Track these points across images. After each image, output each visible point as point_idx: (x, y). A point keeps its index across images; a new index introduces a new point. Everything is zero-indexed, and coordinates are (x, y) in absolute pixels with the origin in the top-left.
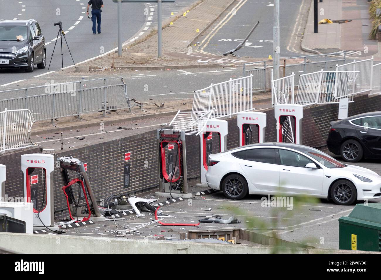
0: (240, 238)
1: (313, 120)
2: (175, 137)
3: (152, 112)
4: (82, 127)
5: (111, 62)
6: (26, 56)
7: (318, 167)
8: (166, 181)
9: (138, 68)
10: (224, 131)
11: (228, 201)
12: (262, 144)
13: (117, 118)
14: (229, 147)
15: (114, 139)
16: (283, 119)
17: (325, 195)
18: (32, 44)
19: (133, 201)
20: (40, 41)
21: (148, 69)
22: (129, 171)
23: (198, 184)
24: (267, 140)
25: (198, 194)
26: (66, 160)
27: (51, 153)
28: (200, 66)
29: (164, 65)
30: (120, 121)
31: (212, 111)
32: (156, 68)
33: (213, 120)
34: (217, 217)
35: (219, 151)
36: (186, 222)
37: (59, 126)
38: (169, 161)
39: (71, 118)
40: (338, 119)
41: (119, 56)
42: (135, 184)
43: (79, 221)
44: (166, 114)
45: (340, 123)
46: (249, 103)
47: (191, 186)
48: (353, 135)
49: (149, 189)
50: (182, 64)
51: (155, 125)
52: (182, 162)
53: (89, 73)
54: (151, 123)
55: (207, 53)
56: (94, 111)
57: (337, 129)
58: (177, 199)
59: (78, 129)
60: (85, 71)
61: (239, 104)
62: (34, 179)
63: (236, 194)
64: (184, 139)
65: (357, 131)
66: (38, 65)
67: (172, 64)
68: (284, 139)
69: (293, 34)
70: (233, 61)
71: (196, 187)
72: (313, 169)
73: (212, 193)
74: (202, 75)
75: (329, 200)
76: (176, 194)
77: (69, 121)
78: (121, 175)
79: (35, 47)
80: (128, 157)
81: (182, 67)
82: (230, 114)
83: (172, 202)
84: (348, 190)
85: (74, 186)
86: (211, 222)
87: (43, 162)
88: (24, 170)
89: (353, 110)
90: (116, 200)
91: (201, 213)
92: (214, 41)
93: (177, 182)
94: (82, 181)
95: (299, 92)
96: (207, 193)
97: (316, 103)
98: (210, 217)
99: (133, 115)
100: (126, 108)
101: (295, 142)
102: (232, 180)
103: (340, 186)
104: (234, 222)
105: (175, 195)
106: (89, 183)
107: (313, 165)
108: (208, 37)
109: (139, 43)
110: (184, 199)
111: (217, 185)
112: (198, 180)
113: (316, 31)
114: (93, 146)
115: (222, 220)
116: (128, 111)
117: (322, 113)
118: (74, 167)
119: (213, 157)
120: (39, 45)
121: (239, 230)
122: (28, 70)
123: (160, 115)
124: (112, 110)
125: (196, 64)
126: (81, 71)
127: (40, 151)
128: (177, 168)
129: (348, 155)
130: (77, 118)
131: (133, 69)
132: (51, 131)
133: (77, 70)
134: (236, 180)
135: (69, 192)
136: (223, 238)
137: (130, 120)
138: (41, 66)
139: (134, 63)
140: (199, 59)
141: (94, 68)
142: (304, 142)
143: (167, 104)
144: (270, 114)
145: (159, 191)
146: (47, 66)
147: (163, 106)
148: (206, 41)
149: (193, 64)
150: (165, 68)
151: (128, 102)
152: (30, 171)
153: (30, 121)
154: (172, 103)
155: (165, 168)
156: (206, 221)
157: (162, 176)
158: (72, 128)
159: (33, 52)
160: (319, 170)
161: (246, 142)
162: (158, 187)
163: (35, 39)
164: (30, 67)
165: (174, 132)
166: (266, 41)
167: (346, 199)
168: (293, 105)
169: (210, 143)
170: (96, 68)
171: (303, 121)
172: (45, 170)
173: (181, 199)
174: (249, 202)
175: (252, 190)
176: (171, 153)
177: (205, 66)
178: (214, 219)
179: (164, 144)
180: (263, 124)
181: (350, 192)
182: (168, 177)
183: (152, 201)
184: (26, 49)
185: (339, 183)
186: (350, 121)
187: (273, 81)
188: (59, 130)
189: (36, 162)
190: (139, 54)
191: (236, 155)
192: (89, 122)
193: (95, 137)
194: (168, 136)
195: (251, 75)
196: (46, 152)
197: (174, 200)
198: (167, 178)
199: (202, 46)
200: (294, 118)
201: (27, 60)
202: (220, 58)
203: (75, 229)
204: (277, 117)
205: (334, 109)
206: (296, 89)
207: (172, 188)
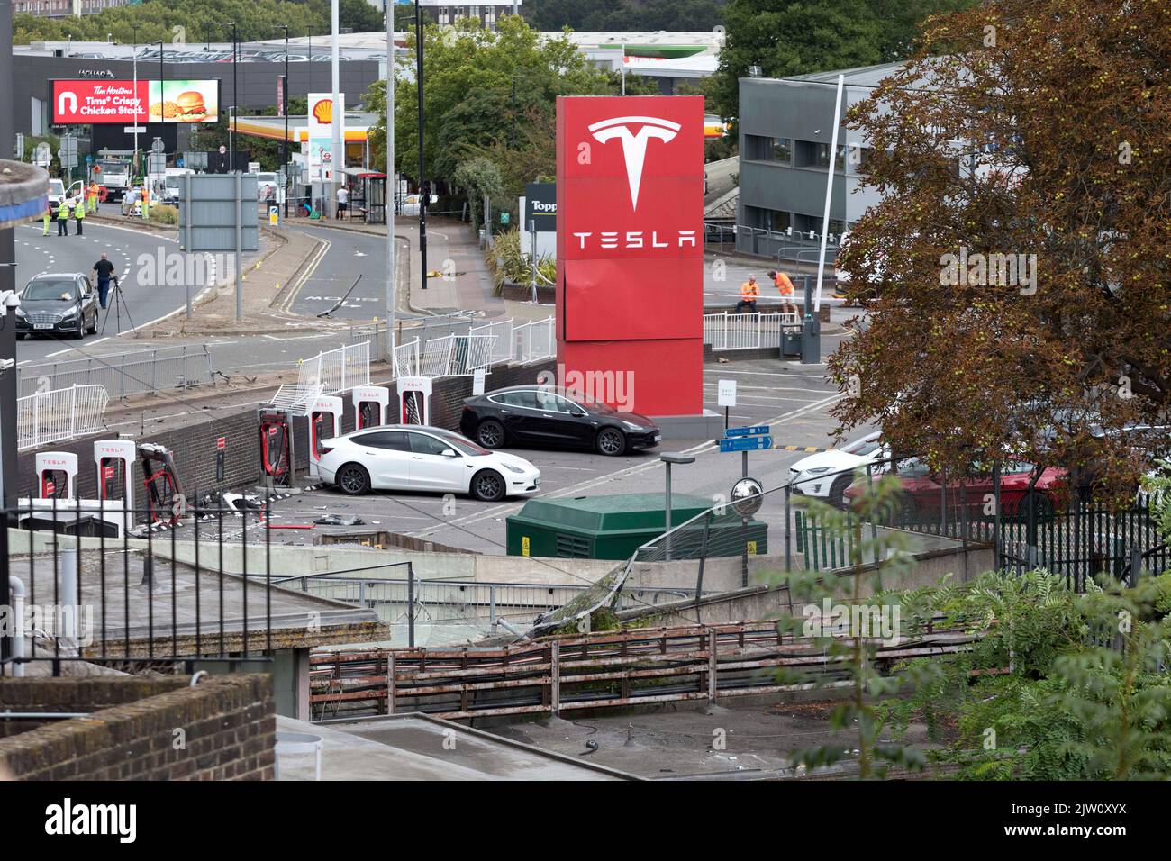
0: (387, 543)
1: (442, 396)
2: (280, 418)
3: (242, 388)
4: (158, 406)
5: (181, 325)
6: (74, 319)
7: (458, 454)
8: (268, 474)
9: (213, 333)
10: (338, 410)
11: (346, 497)
12: (383, 427)
13: (200, 395)
14: (345, 431)
15: (205, 421)
16: (407, 394)
17: (466, 488)
18: (81, 304)
19: (230, 498)
20: (90, 301)
21: (226, 334)
22: (223, 461)
23: (306, 477)
24: (389, 421)
25: (308, 488)
26: (148, 447)
27: (129, 438)
28: (290, 331)
29: (245, 329)
30: (204, 399)
31: (323, 385)
32: (236, 334)
33: (324, 397)
34: (336, 517)
35: (333, 436)
36: (297, 524)
37: (131, 406)
38: (272, 447)
39: (143, 396)
40: (472, 396)
41: (188, 318)
42: (231, 477)
43: (164, 524)
44: (259, 390)
45: (476, 400)
46: (365, 375)
47: (298, 479)
48: (493, 414)
49: (247, 483)
50: (267, 328)
51: (252, 403)
52: (288, 449)
53: (154, 340)
54: (242, 402)
55: (295, 315)
56: (170, 387)
57: (473, 407)
58: (283, 495)
59: (154, 408)
60: (148, 338)
61: (353, 376)
62: (109, 471)
63: (356, 489)
64: (290, 421)
65: (497, 409)
66: (88, 330)
67: (256, 328)
68: (408, 420)
69: (395, 291)
70: (330, 324)
71: (304, 480)
72: (451, 457)
73: (325, 487)
74: (294, 341)
75: (471, 495)
76: (281, 490)
77: (141, 400)
78: (214, 466)
79: (85, 308)
80: (221, 444)
81: (268, 332)
82: (343, 390)
83: (276, 499)
84: (495, 483)
85: (159, 480)
86: (329, 523)
87: (122, 450)
88: (98, 461)
89: (491, 384)
90: (208, 497)
91: (314, 512)
92: (299, 299)
93: (283, 474)
94: (168, 474)
95: (425, 361)
96: (318, 488)
97: (446, 375)
98: (326, 516)
99: (219, 391)
100: (210, 382)
101: (422, 423)
102: (350, 472)
103: (485, 478)
104: (358, 523)
105: (279, 490)
106: (177, 474)
107: (451, 453)
108: (292, 294)
109: (208, 302)
110: (291, 495)
111: (331, 478)
112: (306, 471)
113: (424, 286)
114: (180, 430)
115: (342, 521)
116: (213, 387)
117: (453, 387)
118: (157, 455)
119: (326, 443)
120: (89, 305)
121: (385, 533)
122: (76, 336)
123: (252, 391)
124: (193, 386)
125: (286, 328)
126: (143, 337)
127: (117, 436)
128: (281, 457)
129: (487, 440)
130: (150, 396)
131: (207, 334)
132: (121, 412)
133: (138, 336)
134: (356, 471)
135: (152, 488)
136: (368, 543)
137: (215, 397)
138: (91, 332)
139: (208, 327)
140: (287, 321)
141: (159, 333)
142: (433, 422)
143: (259, 377)
144: (392, 388)
145: (259, 485)
146: (99, 332)
147: (254, 380)
148: (290, 299)
149: (281, 327)
150: (246, 333)
151: (212, 375)
152: (106, 461)
153: (103, 398)
154: (265, 376)
155: (266, 457)
156: (323, 522)
157: (263, 467)
158: (146, 408)
159: (83, 314)
160: (458, 458)
161: (363, 425)
162: (258, 481)
163: (85, 297)
164: (79, 332)
165: (278, 412)
166: (364, 299)
167: (492, 494)
168: (417, 377)
169: (320, 425)
170: (162, 333)
171: (432, 398)
172: (123, 460)
173: (287, 495)
174: (372, 498)
175: (376, 483)
176: (273, 438)
177: (296, 331)
178: (332, 520)
179: (266, 427)
180: (384, 401)
181: (497, 485)
182: (271, 468)
183: (253, 497)
184: (74, 310)
185: (484, 474)
186: (489, 398)
187: (394, 349)
188: (130, 410)
189: (112, 450)
190: (214, 316)
191: (355, 440)
192: (166, 401)
193: (176, 419)
194: (270, 417)
195: (368, 341)
196: (124, 438)
197: (279, 497)
198: (269, 470)
199: (287, 305)
200: (420, 394)
201: (75, 324)
202: (314, 320)
203: (162, 534)
204: (400, 393)
205: (468, 382)
206: (421, 358)
207: (276, 481)
